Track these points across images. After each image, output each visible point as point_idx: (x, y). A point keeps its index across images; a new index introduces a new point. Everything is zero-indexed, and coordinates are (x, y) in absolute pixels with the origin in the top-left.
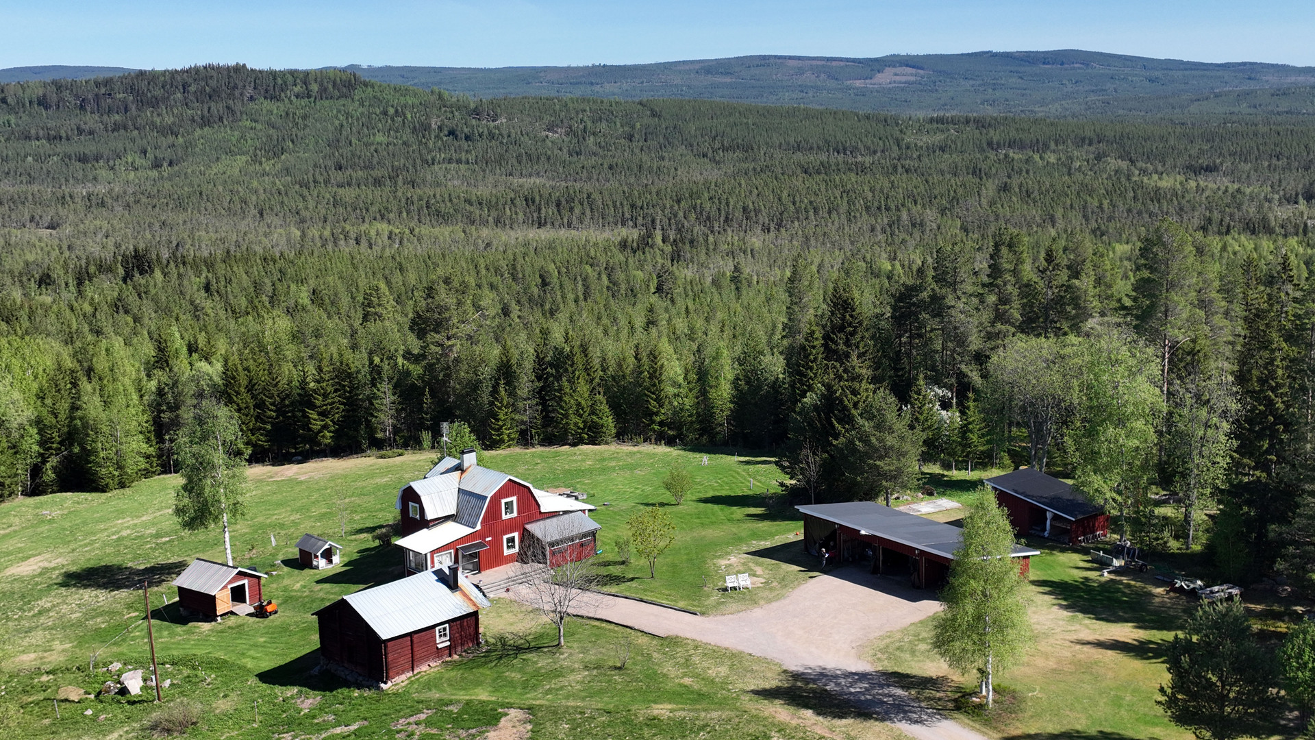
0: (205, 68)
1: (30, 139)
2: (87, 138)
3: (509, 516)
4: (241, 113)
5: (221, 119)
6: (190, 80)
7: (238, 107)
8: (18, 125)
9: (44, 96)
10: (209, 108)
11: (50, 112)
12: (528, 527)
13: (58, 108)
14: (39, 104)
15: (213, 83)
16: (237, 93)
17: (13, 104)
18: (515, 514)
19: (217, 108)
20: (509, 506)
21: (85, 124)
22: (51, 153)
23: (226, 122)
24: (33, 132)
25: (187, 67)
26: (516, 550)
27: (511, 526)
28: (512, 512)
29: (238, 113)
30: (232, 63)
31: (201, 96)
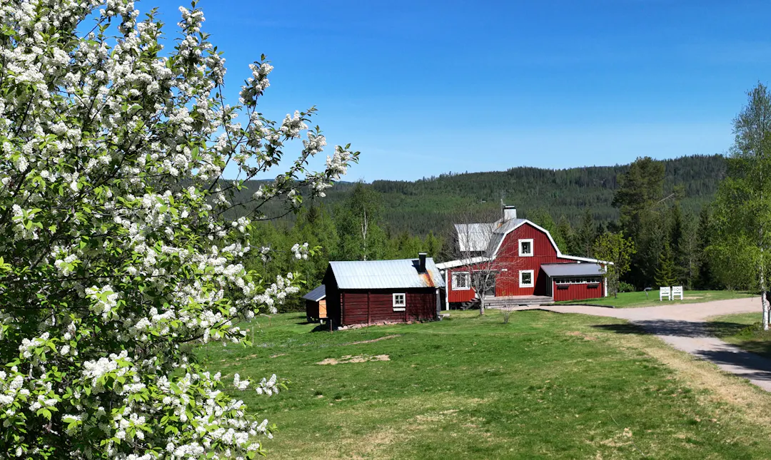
0: (692, 157)
1: (566, 204)
2: (603, 204)
3: (526, 255)
4: (713, 188)
5: (698, 191)
6: (680, 167)
7: (711, 183)
8: (560, 197)
9: (580, 177)
10: (690, 185)
11: (583, 188)
12: (544, 267)
13: (588, 185)
14: (576, 183)
15: (696, 168)
16: (713, 174)
17: (559, 183)
18: (531, 254)
19: (695, 184)
20: (526, 246)
21: (602, 195)
22: (577, 213)
23: (701, 194)
24: (568, 200)
25: (679, 157)
26: (532, 285)
27: (527, 263)
28: (530, 252)
29: (711, 188)
30: (712, 154)
31: (687, 177)
